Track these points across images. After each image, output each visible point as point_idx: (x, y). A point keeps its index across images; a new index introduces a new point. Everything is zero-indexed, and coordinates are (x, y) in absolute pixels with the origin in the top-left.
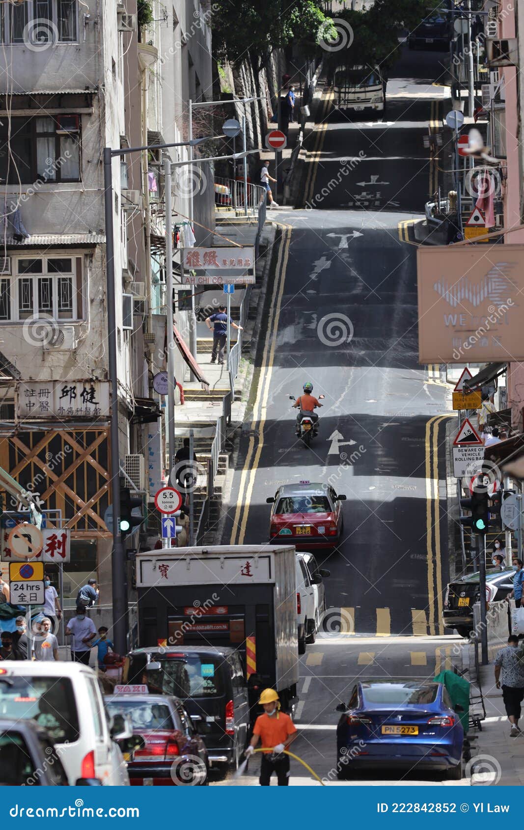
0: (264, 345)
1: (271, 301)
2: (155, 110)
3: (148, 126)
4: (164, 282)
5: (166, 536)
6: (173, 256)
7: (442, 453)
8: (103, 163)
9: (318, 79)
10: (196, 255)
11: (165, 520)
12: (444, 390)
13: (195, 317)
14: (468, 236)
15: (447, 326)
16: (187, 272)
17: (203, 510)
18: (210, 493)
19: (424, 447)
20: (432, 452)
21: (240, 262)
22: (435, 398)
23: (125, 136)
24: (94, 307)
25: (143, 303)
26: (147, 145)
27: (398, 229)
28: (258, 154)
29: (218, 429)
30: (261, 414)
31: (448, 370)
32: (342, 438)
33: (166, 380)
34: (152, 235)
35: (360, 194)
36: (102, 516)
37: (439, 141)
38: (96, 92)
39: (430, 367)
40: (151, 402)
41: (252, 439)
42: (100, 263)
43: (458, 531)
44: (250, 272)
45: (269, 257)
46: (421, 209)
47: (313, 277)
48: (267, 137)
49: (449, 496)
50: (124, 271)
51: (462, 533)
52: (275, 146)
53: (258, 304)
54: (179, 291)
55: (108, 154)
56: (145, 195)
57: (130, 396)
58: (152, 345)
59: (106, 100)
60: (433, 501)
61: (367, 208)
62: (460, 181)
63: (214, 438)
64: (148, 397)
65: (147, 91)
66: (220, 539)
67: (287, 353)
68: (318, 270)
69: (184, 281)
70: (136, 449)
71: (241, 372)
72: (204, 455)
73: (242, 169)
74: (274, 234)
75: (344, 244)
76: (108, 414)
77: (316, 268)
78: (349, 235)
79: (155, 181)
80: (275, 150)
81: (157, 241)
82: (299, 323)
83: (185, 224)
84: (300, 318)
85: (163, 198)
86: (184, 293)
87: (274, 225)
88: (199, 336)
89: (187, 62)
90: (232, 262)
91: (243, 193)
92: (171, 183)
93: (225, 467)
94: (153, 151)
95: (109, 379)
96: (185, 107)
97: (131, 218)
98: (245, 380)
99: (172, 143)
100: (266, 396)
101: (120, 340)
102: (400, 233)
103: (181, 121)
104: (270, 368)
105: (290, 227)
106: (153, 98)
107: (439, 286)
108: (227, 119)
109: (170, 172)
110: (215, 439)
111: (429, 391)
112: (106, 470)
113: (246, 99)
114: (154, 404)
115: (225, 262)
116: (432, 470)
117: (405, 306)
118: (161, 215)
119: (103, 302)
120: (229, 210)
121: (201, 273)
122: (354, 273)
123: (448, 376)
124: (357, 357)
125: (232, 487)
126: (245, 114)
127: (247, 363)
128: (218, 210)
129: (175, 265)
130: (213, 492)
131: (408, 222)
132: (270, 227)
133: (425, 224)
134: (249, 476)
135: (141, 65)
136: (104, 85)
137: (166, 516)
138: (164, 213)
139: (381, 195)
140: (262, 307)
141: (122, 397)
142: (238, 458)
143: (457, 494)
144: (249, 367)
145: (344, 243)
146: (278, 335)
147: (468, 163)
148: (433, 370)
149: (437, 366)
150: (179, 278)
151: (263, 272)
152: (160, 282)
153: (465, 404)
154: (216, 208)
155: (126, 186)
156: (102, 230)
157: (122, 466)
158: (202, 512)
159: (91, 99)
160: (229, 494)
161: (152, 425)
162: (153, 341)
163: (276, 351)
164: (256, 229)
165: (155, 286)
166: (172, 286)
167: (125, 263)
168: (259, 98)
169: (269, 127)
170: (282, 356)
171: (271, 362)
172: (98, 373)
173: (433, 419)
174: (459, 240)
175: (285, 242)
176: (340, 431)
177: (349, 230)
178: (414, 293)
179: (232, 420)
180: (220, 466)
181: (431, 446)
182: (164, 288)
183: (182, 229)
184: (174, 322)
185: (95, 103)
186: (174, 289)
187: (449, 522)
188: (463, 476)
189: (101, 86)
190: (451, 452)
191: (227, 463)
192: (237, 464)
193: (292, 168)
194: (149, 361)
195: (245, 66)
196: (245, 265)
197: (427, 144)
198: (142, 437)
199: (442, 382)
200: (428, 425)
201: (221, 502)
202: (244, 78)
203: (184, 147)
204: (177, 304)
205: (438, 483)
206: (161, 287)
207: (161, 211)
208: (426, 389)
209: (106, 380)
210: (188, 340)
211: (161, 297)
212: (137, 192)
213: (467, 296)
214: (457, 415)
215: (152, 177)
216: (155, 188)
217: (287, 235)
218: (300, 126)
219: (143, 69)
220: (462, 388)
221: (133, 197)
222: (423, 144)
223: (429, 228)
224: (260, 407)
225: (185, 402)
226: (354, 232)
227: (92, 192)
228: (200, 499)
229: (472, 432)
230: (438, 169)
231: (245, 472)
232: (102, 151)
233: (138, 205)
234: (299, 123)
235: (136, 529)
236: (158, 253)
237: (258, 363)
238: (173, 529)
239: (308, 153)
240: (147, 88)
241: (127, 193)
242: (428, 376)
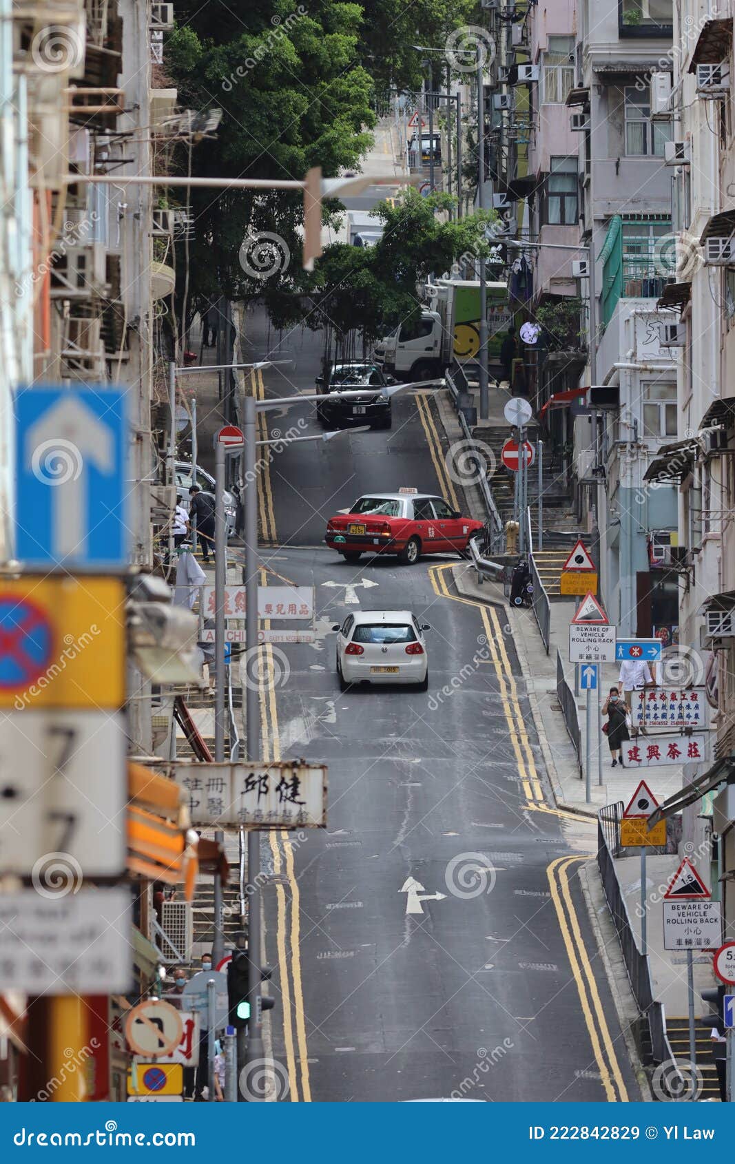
0: (263, 747)
12: (557, 820)
19: (553, 906)
20: (567, 915)
22: (546, 831)
27: (429, 577)
30: (284, 851)
31: (555, 790)
32: (422, 889)
39: (526, 785)
41: (280, 888)
60: (588, 988)
75: (352, 598)
78: (355, 585)
82: (308, 715)
84: (309, 707)
87: (238, 565)
102: (434, 583)
105: (263, 570)
111: (533, 820)
116: (574, 941)
117: (464, 693)
123: (557, 798)
124: (411, 767)
131: (441, 568)
132: (231, 567)
134: (290, 945)
145: (350, 596)
146: (280, 732)
148: (532, 789)
149: (537, 785)
163: (285, 756)
173: (555, 863)
176: (417, 878)
177: (356, 578)
178: (477, 673)
181: (564, 905)
187: (621, 1022)
199: (550, 807)
200: (550, 872)
208: (528, 817)
242: (525, 797)
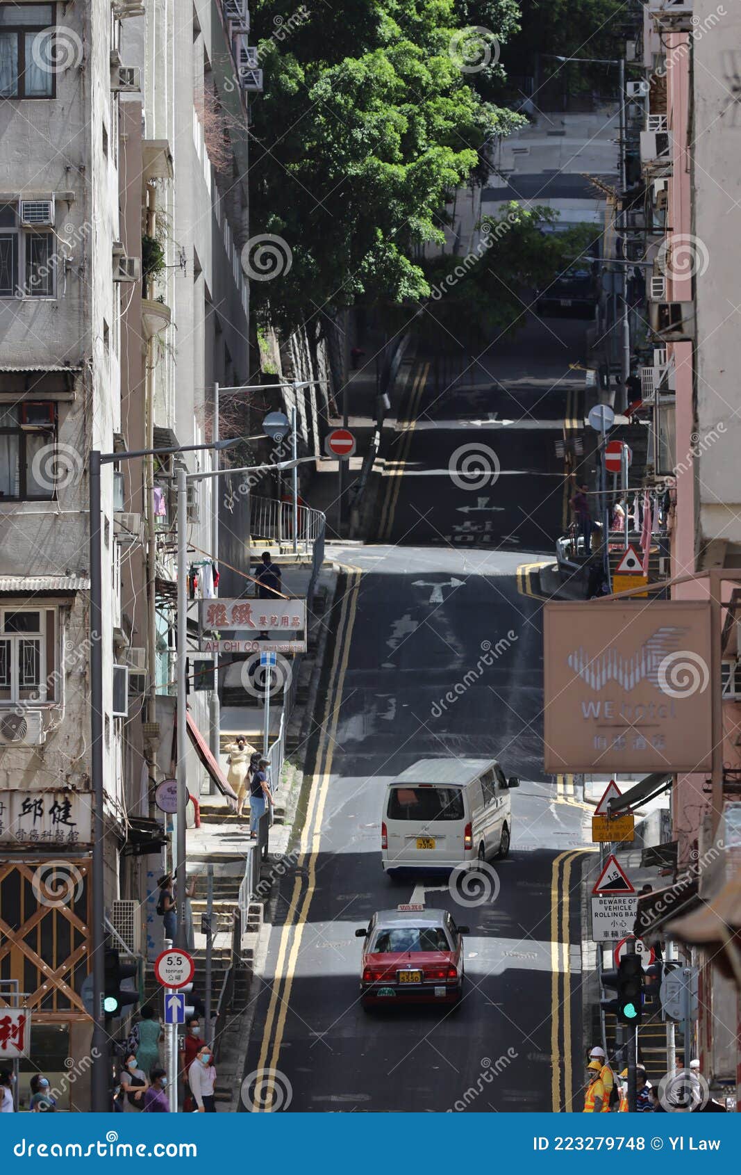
0: (318, 742)
1: (330, 678)
2: (165, 398)
3: (154, 420)
4: (174, 648)
5: (170, 1020)
6: (188, 610)
7: (575, 906)
8: (88, 474)
9: (404, 354)
10: (221, 608)
11: (169, 997)
12: (580, 812)
13: (217, 700)
14: (618, 587)
15: (586, 719)
16: (208, 634)
17: (225, 983)
18: (236, 959)
19: (550, 897)
20: (561, 905)
21: (285, 620)
22: (566, 824)
23: (122, 435)
24: (70, 683)
25: (142, 677)
26: (152, 448)
27: (517, 576)
28: (314, 463)
29: (249, 862)
30: (312, 844)
31: (586, 784)
33: (174, 792)
34: (157, 579)
35: (461, 524)
36: (77, 991)
37: (579, 449)
38: (80, 369)
39: (560, 778)
40: (153, 824)
41: (299, 880)
42: (81, 619)
43: (597, 1021)
44: (299, 636)
45: (328, 613)
46: (550, 548)
47: (391, 643)
48: (326, 439)
49: (585, 968)
50: (116, 630)
51: (604, 1022)
52: (340, 452)
53: (311, 682)
54: (195, 662)
55: (95, 460)
56: (149, 521)
57: (122, 814)
58: (155, 741)
59: (94, 381)
60: (561, 975)
61: (470, 545)
62: (607, 507)
63: (242, 878)
64: (148, 816)
65: (154, 370)
66: (249, 1026)
67: (351, 756)
68: (398, 634)
69: (203, 647)
70: (128, 893)
71: (284, 782)
72: (228, 903)
73: (291, 484)
74: (335, 580)
75: (437, 597)
76: (89, 841)
77: (394, 631)
78: (445, 584)
79: (163, 500)
80: (338, 458)
81: (164, 588)
82: (369, 712)
83: (205, 563)
84: (371, 704)
85: (174, 525)
86: (203, 665)
87: (336, 567)
88: (222, 728)
89: (213, 327)
90: (273, 620)
91: (291, 520)
92: (185, 504)
93: (258, 921)
94: (161, 457)
95: (91, 788)
96: (210, 394)
97: (128, 554)
98: (290, 793)
99: (190, 445)
100: (320, 817)
101: (108, 732)
102: (520, 581)
103: (202, 413)
104: (327, 777)
105: (360, 571)
106: (162, 380)
107: (576, 660)
108: (269, 412)
109: (185, 487)
110: (244, 879)
111: (558, 814)
112: (85, 922)
113: (298, 383)
114: (157, 826)
115: (263, 621)
116: (560, 930)
117: (524, 688)
118: (171, 550)
119: (84, 676)
120: (271, 544)
121: (228, 635)
122: (450, 640)
123: (586, 792)
125: (269, 949)
126: (296, 405)
127: (293, 768)
128: (255, 544)
129: (191, 624)
130: (240, 957)
131: (532, 566)
132: (330, 569)
133: (555, 569)
134: (294, 935)
135: (145, 330)
136: (91, 360)
137: (171, 991)
138: (176, 548)
139: (492, 527)
140: (316, 687)
141: (109, 815)
142: (278, 908)
143: (597, 965)
144: (295, 775)
145: (436, 595)
146: (339, 728)
147: (619, 482)
148: (565, 782)
149: (570, 777)
150: (195, 643)
151: (319, 636)
152: (168, 648)
153: (610, 834)
154: (252, 542)
155: (121, 508)
156: (85, 571)
157: (108, 917)
158: (224, 987)
159: (73, 380)
160: (264, 961)
161: (153, 857)
162: (156, 734)
163: (337, 751)
164: (309, 572)
165: (161, 654)
166: (185, 655)
167: (117, 619)
168: (316, 382)
169: (330, 425)
170: (344, 760)
171: (328, 767)
172: (75, 780)
173: (562, 856)
174: (606, 594)
175: (352, 592)
177: (445, 577)
178: (538, 670)
179: (269, 851)
180: (251, 919)
181: (560, 896)
182: (174, 658)
183: (201, 571)
184: (187, 706)
185: (78, 385)
186: (188, 659)
187: (584, 1007)
188: (605, 939)
189: (87, 361)
190: (589, 904)
191: (261, 915)
192: (276, 917)
193: (363, 484)
194: (150, 764)
195: (297, 336)
196: (292, 625)
197: (560, 452)
198: (138, 876)
199: (577, 801)
200: (556, 863)
201: (252, 972)
202: (295, 353)
203: (207, 451)
204: (192, 681)
205: (569, 949)
206: (169, 655)
207: (170, 545)
208: (553, 810)
209: (87, 791)
210: (208, 733)
211: (170, 671)
212: (137, 516)
213: (615, 675)
214: (598, 849)
215: (159, 494)
216: (163, 511)
217: (353, 583)
218: (375, 423)
219: (148, 336)
220: (605, 811)
221: (131, 525)
222: (555, 452)
223: (561, 576)
224: (311, 834)
225: (202, 825)
226: (452, 579)
227: (71, 514)
228: (222, 967)
229: (620, 875)
230: (576, 488)
231: (287, 928)
232: (87, 454)
233: (137, 535)
234: (374, 420)
235: (128, 1010)
236: (166, 606)
237: (308, 769)
238: (180, 1011)
239: (387, 463)
240: (154, 365)
241: (123, 517)
242: (556, 791)
